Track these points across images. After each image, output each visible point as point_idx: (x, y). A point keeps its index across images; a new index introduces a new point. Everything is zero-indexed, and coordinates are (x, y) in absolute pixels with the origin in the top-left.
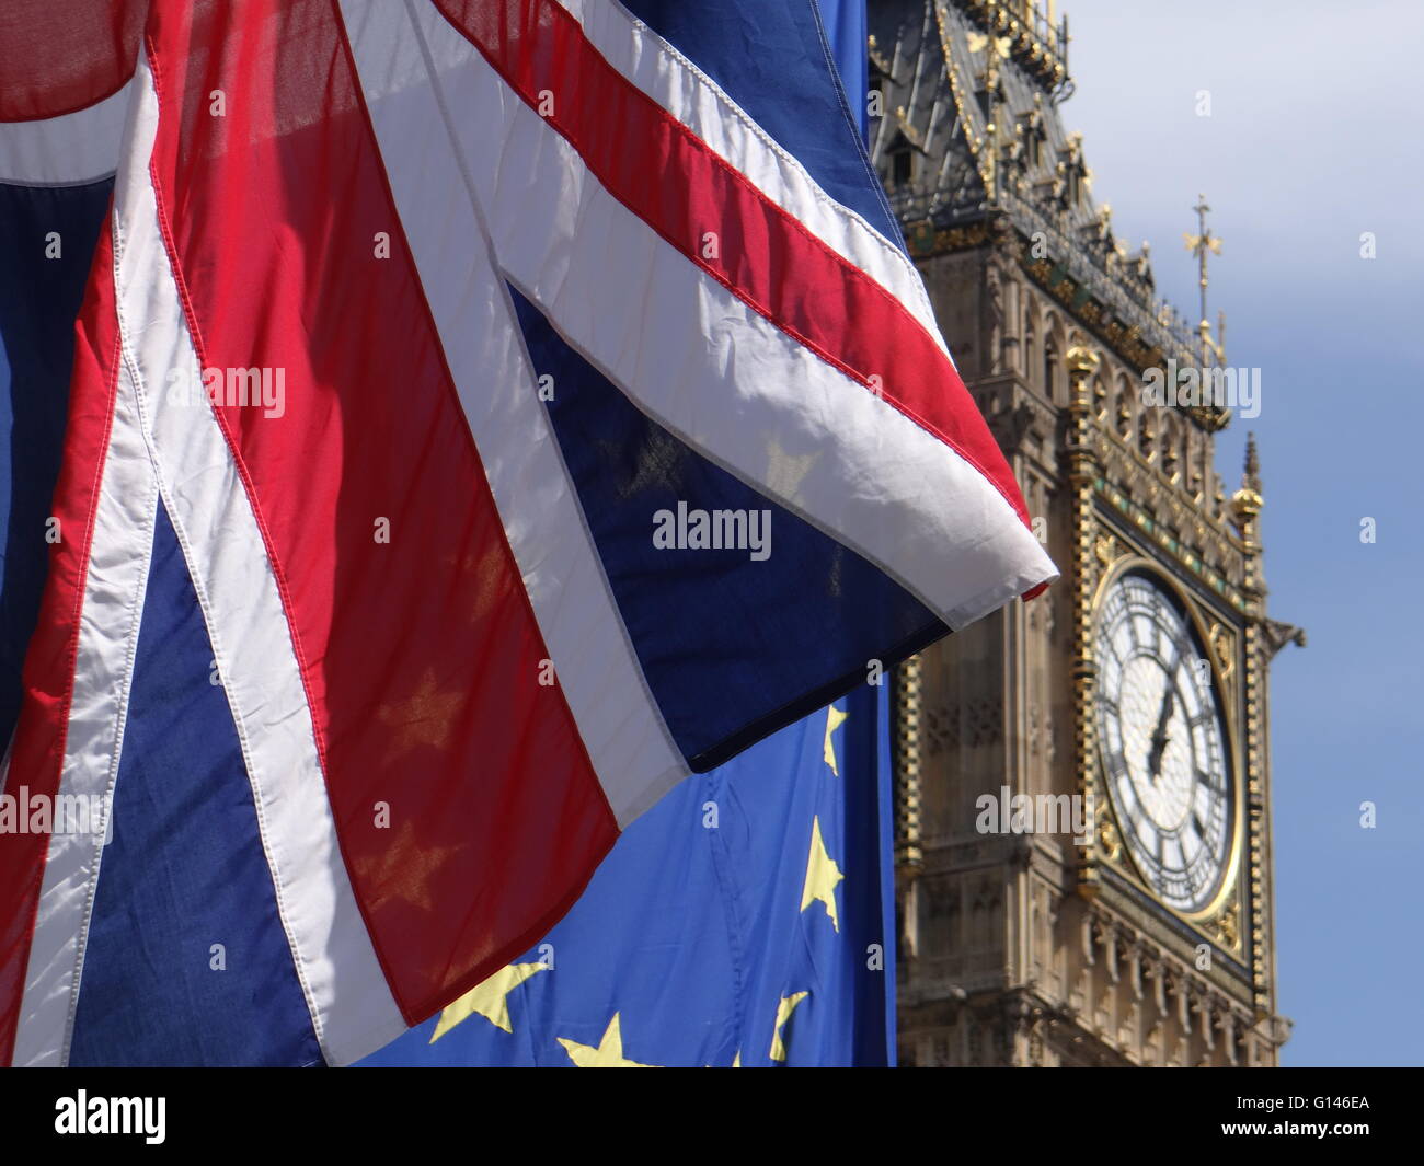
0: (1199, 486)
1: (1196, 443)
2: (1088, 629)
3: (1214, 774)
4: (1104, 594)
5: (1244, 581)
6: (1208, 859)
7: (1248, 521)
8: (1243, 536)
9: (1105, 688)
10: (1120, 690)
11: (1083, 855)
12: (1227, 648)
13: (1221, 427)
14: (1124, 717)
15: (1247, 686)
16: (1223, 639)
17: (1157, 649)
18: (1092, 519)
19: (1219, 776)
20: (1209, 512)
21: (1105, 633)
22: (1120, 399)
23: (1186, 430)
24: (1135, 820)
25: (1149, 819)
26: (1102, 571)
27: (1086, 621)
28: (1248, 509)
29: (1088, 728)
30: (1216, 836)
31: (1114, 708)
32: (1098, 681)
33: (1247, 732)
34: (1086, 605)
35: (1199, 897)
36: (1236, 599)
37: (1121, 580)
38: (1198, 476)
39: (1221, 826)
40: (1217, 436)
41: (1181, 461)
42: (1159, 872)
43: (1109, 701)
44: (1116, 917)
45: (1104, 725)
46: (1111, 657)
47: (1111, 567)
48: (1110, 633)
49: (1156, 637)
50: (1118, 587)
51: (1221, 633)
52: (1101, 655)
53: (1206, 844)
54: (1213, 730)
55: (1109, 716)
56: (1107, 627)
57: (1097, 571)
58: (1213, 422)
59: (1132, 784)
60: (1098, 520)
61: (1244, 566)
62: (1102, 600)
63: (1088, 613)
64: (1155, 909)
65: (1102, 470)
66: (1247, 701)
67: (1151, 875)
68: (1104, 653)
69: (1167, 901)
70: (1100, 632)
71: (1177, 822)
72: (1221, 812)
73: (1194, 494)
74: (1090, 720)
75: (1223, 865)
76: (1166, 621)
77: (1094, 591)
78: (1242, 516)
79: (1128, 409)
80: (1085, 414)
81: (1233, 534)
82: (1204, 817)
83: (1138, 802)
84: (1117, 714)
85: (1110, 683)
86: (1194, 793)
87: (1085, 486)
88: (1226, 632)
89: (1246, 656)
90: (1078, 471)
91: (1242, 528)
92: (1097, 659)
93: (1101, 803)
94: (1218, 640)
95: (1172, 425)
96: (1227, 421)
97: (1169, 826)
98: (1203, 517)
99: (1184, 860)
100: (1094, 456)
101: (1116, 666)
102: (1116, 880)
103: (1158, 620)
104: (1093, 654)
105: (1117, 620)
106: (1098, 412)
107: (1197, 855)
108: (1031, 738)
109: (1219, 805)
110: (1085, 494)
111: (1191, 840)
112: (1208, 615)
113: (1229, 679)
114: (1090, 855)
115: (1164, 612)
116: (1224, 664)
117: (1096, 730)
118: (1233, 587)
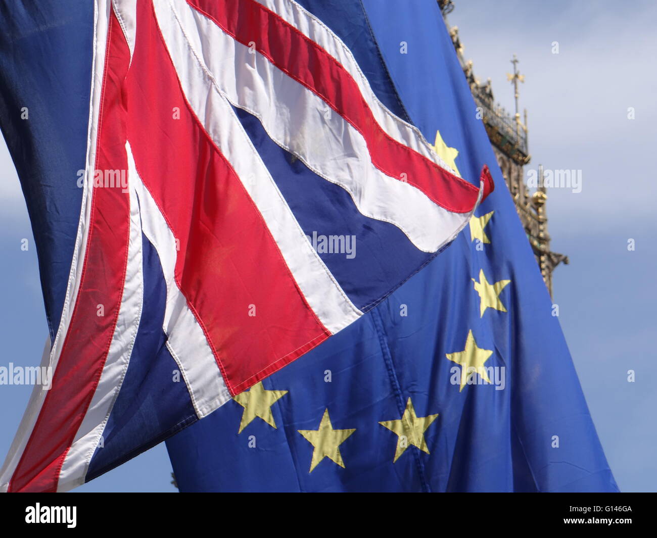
0: (517, 191)
1: (515, 170)
5: (539, 234)
7: (540, 206)
8: (538, 213)
13: (526, 163)
20: (522, 202)
23: (510, 164)
28: (540, 201)
36: (536, 243)
38: (516, 186)
40: (525, 167)
41: (508, 180)
58: (523, 161)
61: (539, 227)
73: (515, 194)
78: (537, 204)
81: (534, 212)
89: (541, 269)
91: (538, 210)
95: (504, 162)
96: (529, 160)
98: (519, 205)
118: (534, 237)
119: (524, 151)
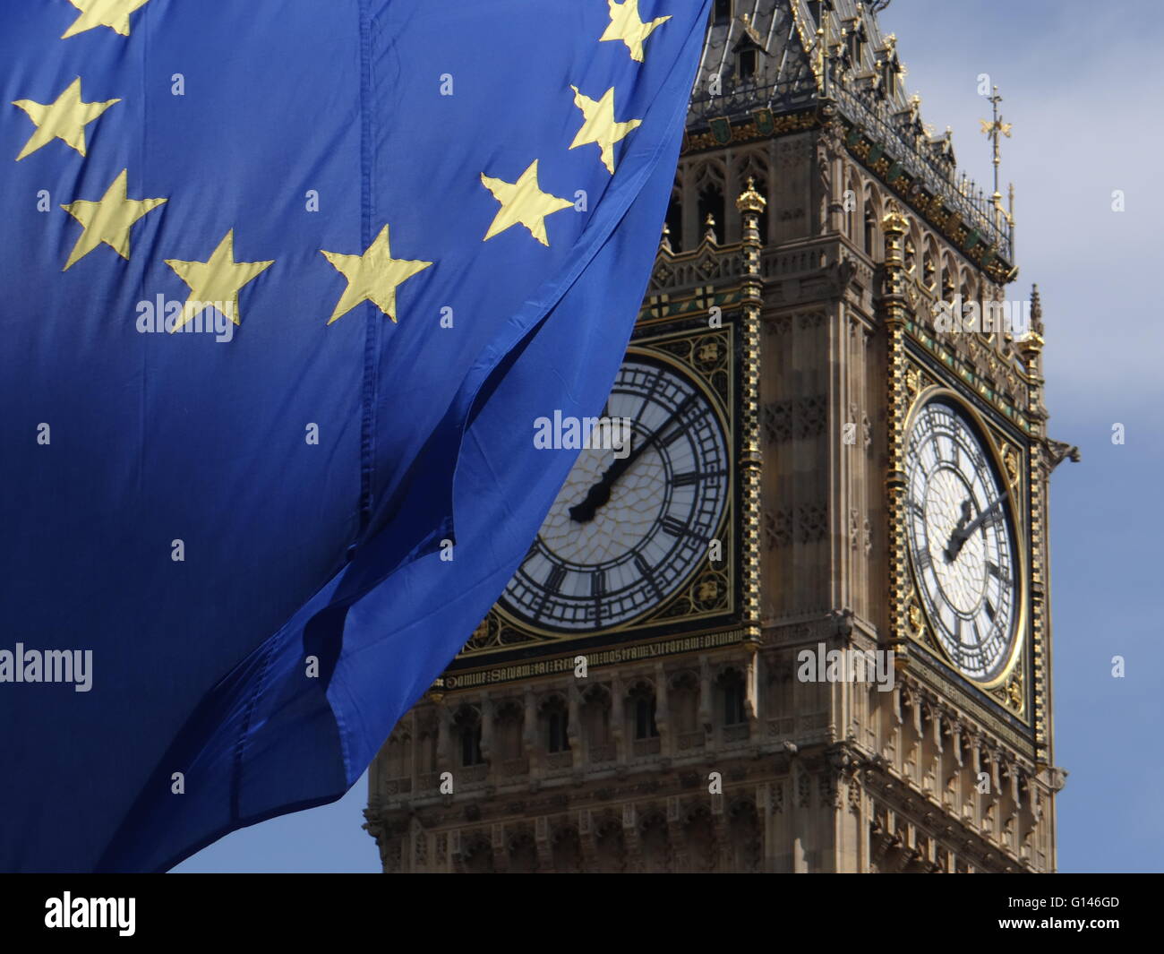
1: (990, 293)
2: (899, 446)
3: (1004, 567)
4: (913, 417)
5: (1029, 407)
6: (998, 638)
7: (1032, 358)
8: (1028, 369)
9: (913, 495)
10: (925, 497)
11: (895, 633)
12: (1014, 463)
13: (1011, 280)
14: (929, 519)
15: (1031, 494)
16: (1011, 455)
17: (956, 464)
18: (903, 354)
19: (1007, 568)
20: (1000, 350)
21: (913, 450)
22: (927, 256)
23: (981, 282)
24: (937, 605)
25: (949, 604)
26: (911, 399)
27: (898, 439)
28: (1033, 348)
29: (899, 529)
30: (1005, 618)
31: (921, 512)
32: (907, 489)
33: (1031, 532)
34: (898, 426)
35: (989, 669)
36: (1022, 422)
37: (926, 406)
39: (1009, 611)
40: (1006, 287)
42: (957, 648)
43: (916, 506)
44: (921, 684)
45: (912, 525)
46: (919, 469)
47: (919, 395)
48: (917, 450)
49: (955, 453)
50: (925, 412)
51: (1009, 450)
52: (910, 468)
53: (997, 624)
54: (1003, 530)
55: (916, 518)
56: (915, 445)
57: (907, 398)
58: (1004, 276)
59: (935, 574)
60: (907, 355)
61: (1029, 394)
62: (910, 422)
63: (899, 433)
64: (954, 678)
65: (911, 314)
66: (1031, 507)
67: (951, 650)
68: (913, 467)
69: (964, 672)
70: (909, 449)
71: (973, 606)
72: (1009, 598)
74: (900, 522)
75: (1010, 642)
76: (964, 440)
77: (904, 415)
78: (1028, 353)
79: (933, 265)
80: (898, 269)
81: (1020, 367)
82: (994, 602)
83: (940, 590)
84: (923, 517)
85: (918, 491)
86: (986, 583)
87: (898, 328)
88: (1014, 449)
89: (1030, 470)
90: (892, 316)
91: (1028, 363)
92: (907, 471)
93: (909, 591)
94: (1006, 456)
95: (969, 277)
96: (1015, 274)
97: (966, 610)
98: (995, 354)
99: (978, 638)
100: (905, 303)
101: (922, 476)
102: (921, 653)
103: (957, 438)
104: (903, 467)
105: (924, 439)
106: (909, 268)
107: (989, 634)
108: (851, 536)
109: (1008, 593)
110: (898, 335)
111: (983, 620)
112: (998, 435)
113: (1015, 488)
114: (900, 633)
115: (963, 433)
116: (1012, 476)
117: (905, 529)
118: (1019, 412)
119: (1008, 258)
